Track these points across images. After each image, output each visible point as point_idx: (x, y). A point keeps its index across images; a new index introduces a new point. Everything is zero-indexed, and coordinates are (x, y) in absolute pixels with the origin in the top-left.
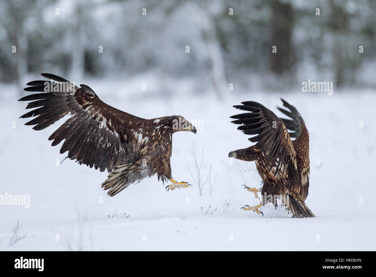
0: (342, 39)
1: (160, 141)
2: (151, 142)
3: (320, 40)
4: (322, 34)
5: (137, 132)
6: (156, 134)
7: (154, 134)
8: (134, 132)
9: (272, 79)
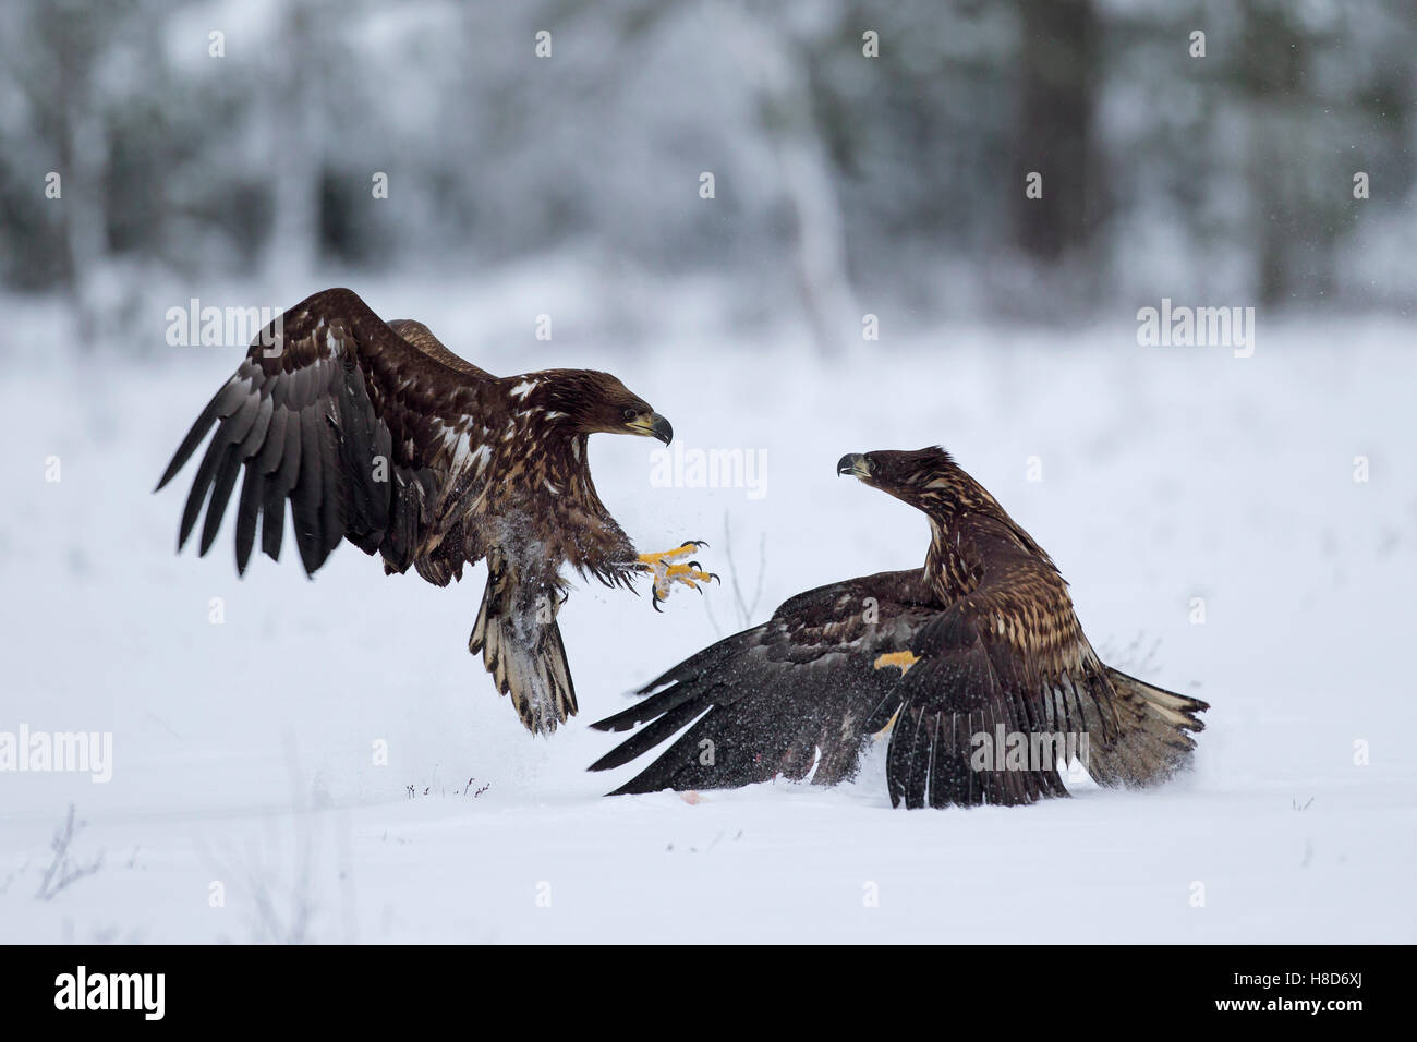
0: (1284, 128)
1: (532, 465)
2: (500, 463)
3: (1200, 131)
4: (1209, 108)
5: (452, 429)
6: (516, 437)
7: (510, 436)
8: (444, 429)
9: (1021, 277)
